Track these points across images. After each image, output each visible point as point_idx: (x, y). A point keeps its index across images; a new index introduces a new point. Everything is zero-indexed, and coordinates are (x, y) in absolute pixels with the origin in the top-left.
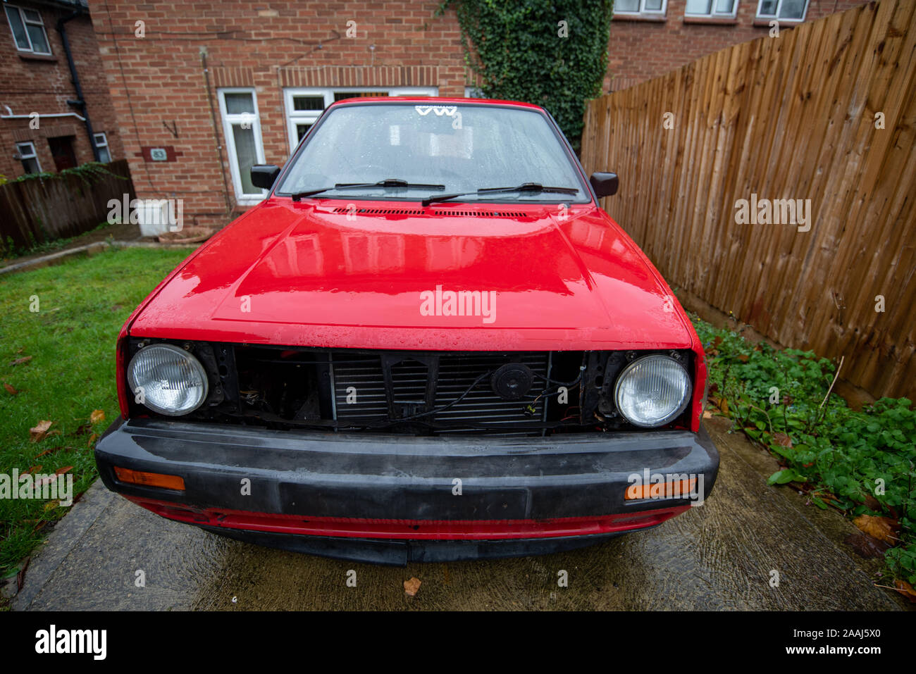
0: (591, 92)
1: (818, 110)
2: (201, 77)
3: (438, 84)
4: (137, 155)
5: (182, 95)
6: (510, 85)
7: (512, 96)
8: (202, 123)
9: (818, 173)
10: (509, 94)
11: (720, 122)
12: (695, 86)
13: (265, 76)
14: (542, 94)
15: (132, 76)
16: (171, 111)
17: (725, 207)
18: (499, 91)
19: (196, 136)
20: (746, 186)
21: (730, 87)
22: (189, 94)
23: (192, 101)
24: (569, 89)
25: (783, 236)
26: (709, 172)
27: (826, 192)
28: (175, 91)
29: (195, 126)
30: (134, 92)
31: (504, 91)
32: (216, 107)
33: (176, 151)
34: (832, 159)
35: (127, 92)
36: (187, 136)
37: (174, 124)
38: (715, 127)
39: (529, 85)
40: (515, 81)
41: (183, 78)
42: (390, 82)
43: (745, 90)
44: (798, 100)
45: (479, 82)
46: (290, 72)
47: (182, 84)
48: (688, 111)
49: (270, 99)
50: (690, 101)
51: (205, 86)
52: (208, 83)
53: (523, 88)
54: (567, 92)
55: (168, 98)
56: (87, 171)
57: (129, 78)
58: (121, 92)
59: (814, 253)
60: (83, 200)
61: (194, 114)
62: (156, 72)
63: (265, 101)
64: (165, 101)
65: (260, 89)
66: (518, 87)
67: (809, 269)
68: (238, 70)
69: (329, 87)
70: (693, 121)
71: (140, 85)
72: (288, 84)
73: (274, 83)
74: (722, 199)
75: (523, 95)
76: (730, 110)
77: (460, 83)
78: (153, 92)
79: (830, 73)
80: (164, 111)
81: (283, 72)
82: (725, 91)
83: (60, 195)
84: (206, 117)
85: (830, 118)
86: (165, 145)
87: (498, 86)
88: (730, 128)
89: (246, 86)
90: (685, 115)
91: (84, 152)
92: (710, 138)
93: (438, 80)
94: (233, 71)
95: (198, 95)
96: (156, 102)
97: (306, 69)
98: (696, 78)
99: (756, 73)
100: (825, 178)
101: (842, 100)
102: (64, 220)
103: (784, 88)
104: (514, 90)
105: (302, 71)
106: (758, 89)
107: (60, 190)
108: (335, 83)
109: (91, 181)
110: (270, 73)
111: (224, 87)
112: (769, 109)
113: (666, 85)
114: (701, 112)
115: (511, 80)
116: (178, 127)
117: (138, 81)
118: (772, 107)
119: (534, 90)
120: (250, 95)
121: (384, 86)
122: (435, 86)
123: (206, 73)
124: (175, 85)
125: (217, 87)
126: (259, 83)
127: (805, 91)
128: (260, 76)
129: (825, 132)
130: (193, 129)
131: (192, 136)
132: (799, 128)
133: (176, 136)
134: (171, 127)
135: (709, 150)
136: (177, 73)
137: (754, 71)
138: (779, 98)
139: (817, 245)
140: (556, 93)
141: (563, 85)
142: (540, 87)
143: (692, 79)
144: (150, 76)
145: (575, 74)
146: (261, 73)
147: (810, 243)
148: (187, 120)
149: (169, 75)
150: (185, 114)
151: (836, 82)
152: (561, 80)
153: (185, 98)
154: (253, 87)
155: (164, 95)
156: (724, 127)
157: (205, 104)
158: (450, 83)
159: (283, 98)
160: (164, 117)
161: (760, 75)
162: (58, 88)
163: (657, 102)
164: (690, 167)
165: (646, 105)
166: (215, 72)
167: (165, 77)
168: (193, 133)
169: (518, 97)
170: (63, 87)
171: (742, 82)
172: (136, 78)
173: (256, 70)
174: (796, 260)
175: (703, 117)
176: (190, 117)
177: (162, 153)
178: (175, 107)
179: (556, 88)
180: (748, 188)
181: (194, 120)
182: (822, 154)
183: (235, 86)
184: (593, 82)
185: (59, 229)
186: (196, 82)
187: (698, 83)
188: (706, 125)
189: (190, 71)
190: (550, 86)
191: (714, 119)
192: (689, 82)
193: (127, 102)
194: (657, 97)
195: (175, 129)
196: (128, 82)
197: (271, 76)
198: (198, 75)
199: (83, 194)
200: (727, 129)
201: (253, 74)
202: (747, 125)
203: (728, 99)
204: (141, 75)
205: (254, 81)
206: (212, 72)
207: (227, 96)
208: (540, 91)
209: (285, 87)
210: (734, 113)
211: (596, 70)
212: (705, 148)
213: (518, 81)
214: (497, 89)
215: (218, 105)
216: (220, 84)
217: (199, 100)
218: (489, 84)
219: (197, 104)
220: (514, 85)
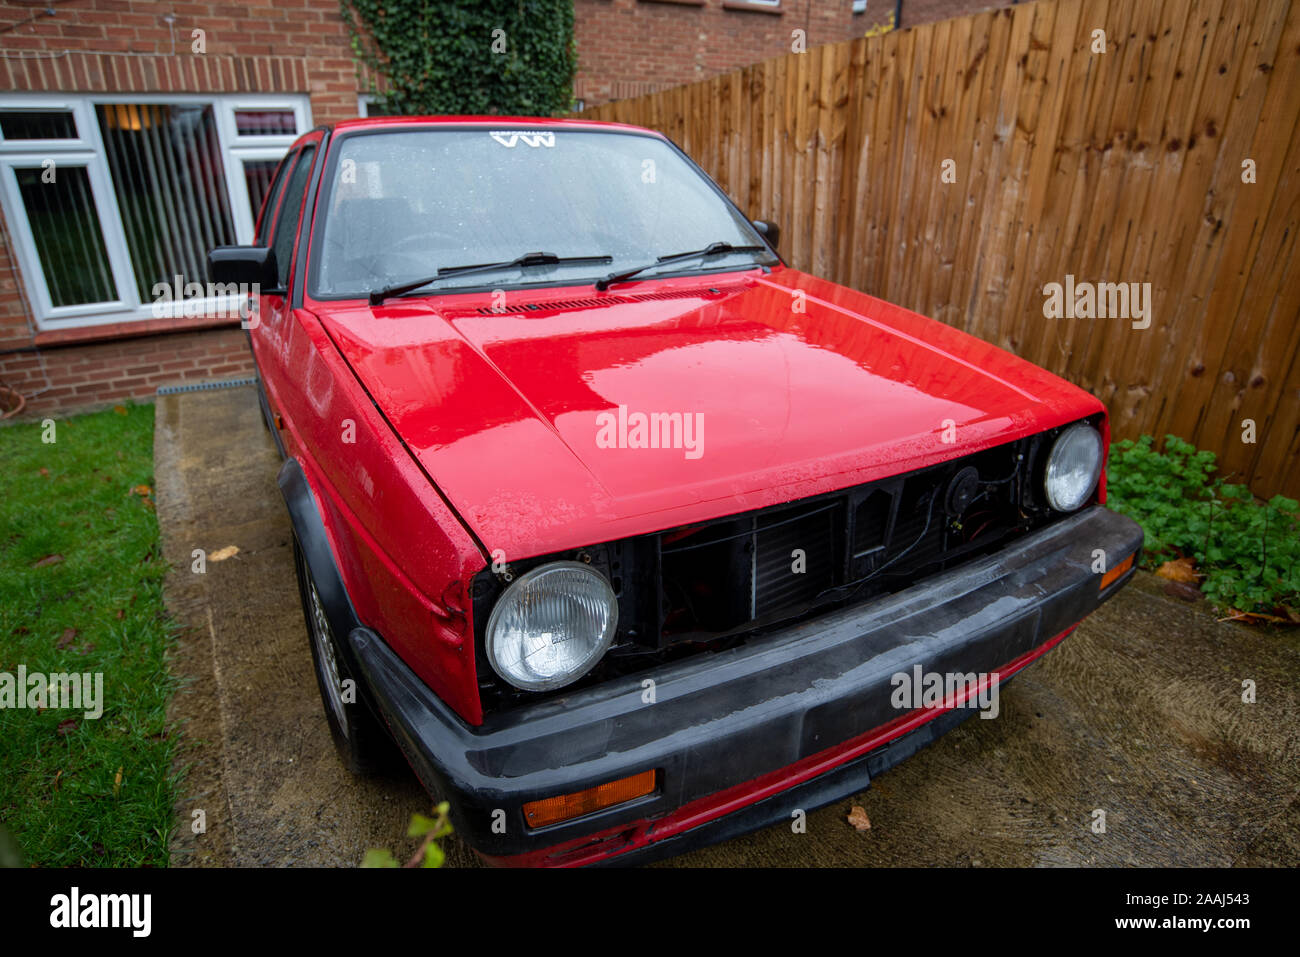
0: (559, 101)
1: (958, 129)
3: (308, 88)
6: (437, 91)
7: (442, 108)
9: (970, 204)
10: (436, 105)
11: (817, 144)
12: (766, 96)
14: (488, 105)
17: (842, 255)
18: (418, 101)
20: (870, 226)
21: (825, 98)
24: (528, 97)
25: (934, 284)
26: (808, 211)
27: (982, 226)
31: (428, 101)
34: (985, 187)
38: (809, 151)
39: (468, 91)
40: (445, 85)
43: (850, 103)
44: (928, 118)
45: (381, 84)
48: (760, 130)
50: (761, 116)
53: (458, 96)
54: (527, 102)
59: (980, 300)
66: (450, 94)
67: (976, 319)
69: (82, 92)
70: (771, 143)
74: (835, 245)
75: (459, 107)
76: (831, 128)
77: (348, 88)
79: (966, 86)
82: (820, 105)
85: (974, 138)
87: (416, 92)
88: (834, 152)
90: (756, 135)
92: (804, 167)
93: (308, 82)
97: (22, 56)
98: (768, 84)
99: (864, 82)
100: (978, 211)
101: (986, 118)
103: (907, 102)
104: (443, 98)
106: (870, 104)
108: (96, 84)
112: (890, 128)
113: (716, 93)
114: (784, 131)
115: (437, 83)
118: (893, 125)
119: (477, 99)
121: (203, 92)
122: (303, 92)
127: (937, 107)
129: (971, 156)
132: (935, 151)
135: (804, 181)
137: (860, 81)
138: (902, 114)
139: (982, 289)
140: (508, 103)
141: (518, 91)
142: (484, 94)
143: (761, 86)
145: (534, 73)
147: (972, 287)
151: (976, 98)
152: (516, 83)
156: (825, 150)
158: (330, 88)
161: (869, 84)
163: (702, 118)
164: (776, 206)
165: (681, 122)
169: (451, 109)
171: (845, 92)
174: (957, 310)
175: (789, 138)
179: (509, 95)
180: (874, 227)
182: (971, 181)
184: (560, 87)
187: (772, 92)
188: (795, 150)
190: (499, 92)
191: (808, 140)
192: (756, 90)
194: (701, 111)
200: (829, 153)
202: (859, 147)
203: (825, 116)
208: (486, 100)
210: (838, 131)
211: (563, 67)
212: (798, 179)
213: (450, 84)
214: (416, 97)
218: (398, 88)
220: (443, 91)
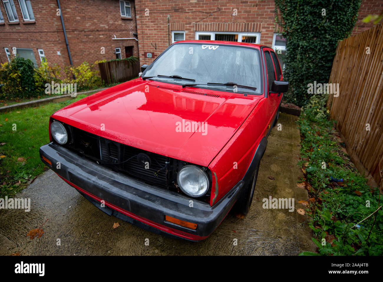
0: (343, 36)
2: (166, 27)
3: (261, 31)
4: (143, 55)
5: (159, 33)
6: (296, 32)
7: (296, 38)
8: (165, 44)
10: (295, 37)
12: (380, 36)
13: (189, 26)
14: (313, 37)
15: (145, 26)
16: (155, 39)
18: (290, 35)
19: (162, 49)
22: (162, 33)
23: (163, 36)
24: (329, 35)
28: (157, 32)
29: (162, 45)
30: (144, 32)
31: (293, 35)
32: (170, 38)
33: (155, 54)
35: (143, 32)
36: (159, 49)
37: (156, 44)
39: (307, 33)
40: (299, 31)
41: (161, 27)
42: (239, 30)
45: (281, 30)
46: (199, 25)
47: (160, 29)
49: (190, 36)
51: (168, 30)
52: (169, 29)
53: (303, 34)
54: (327, 36)
55: (155, 34)
56: (131, 59)
57: (144, 27)
58: (141, 32)
61: (162, 41)
62: (152, 25)
63: (188, 37)
64: (154, 35)
65: (187, 32)
66: (300, 33)
68: (180, 24)
69: (213, 31)
71: (146, 29)
72: (197, 30)
73: (192, 30)
75: (302, 37)
77: (271, 31)
78: (150, 32)
80: (153, 39)
81: (196, 25)
83: (122, 67)
84: (166, 42)
86: (152, 52)
87: (290, 33)
89: (182, 31)
91: (135, 52)
93: (261, 29)
94: (178, 24)
95: (165, 33)
96: (151, 36)
97: (205, 24)
102: (121, 76)
104: (298, 35)
105: (203, 25)
107: (122, 65)
108: (216, 30)
109: (132, 63)
110: (191, 25)
111: (174, 31)
114: (380, 52)
115: (297, 30)
116: (157, 45)
117: (146, 28)
119: (309, 35)
120: (183, 34)
121: (236, 32)
122: (259, 32)
123: (169, 25)
124: (157, 29)
125: (172, 31)
126: (187, 29)
128: (187, 27)
130: (162, 46)
131: (161, 49)
133: (156, 49)
134: (154, 45)
136: (159, 25)
140: (321, 37)
141: (326, 33)
142: (312, 34)
143: (380, 32)
144: (150, 26)
145: (334, 27)
146: (188, 25)
148: (160, 43)
149: (156, 26)
150: (160, 40)
152: (325, 30)
153: (161, 34)
154: (184, 31)
155: (154, 33)
157: (167, 37)
158: (267, 31)
159: (195, 35)
160: (153, 42)
163: (363, 44)
164: (369, 82)
165: (359, 46)
166: (172, 24)
167: (155, 27)
168: (161, 48)
169: (299, 38)
170: (133, 28)
172: (146, 27)
173: (186, 24)
176: (161, 42)
177: (149, 56)
178: (157, 38)
179: (322, 34)
181: (162, 43)
183: (178, 30)
184: (345, 31)
185: (119, 79)
186: (165, 28)
187: (382, 35)
189: (163, 24)
190: (318, 33)
192: (378, 34)
193: (142, 36)
195: (156, 46)
196: (143, 28)
197: (191, 27)
198: (165, 26)
199: (129, 67)
201: (185, 25)
204: (148, 26)
205: (185, 28)
206: (170, 25)
207: (175, 34)
208: (312, 35)
209: (196, 31)
211: (348, 24)
213: (301, 30)
214: (290, 34)
215: (171, 38)
216: (173, 30)
217: (165, 35)
218: (285, 31)
219: (164, 37)
220: (298, 32)
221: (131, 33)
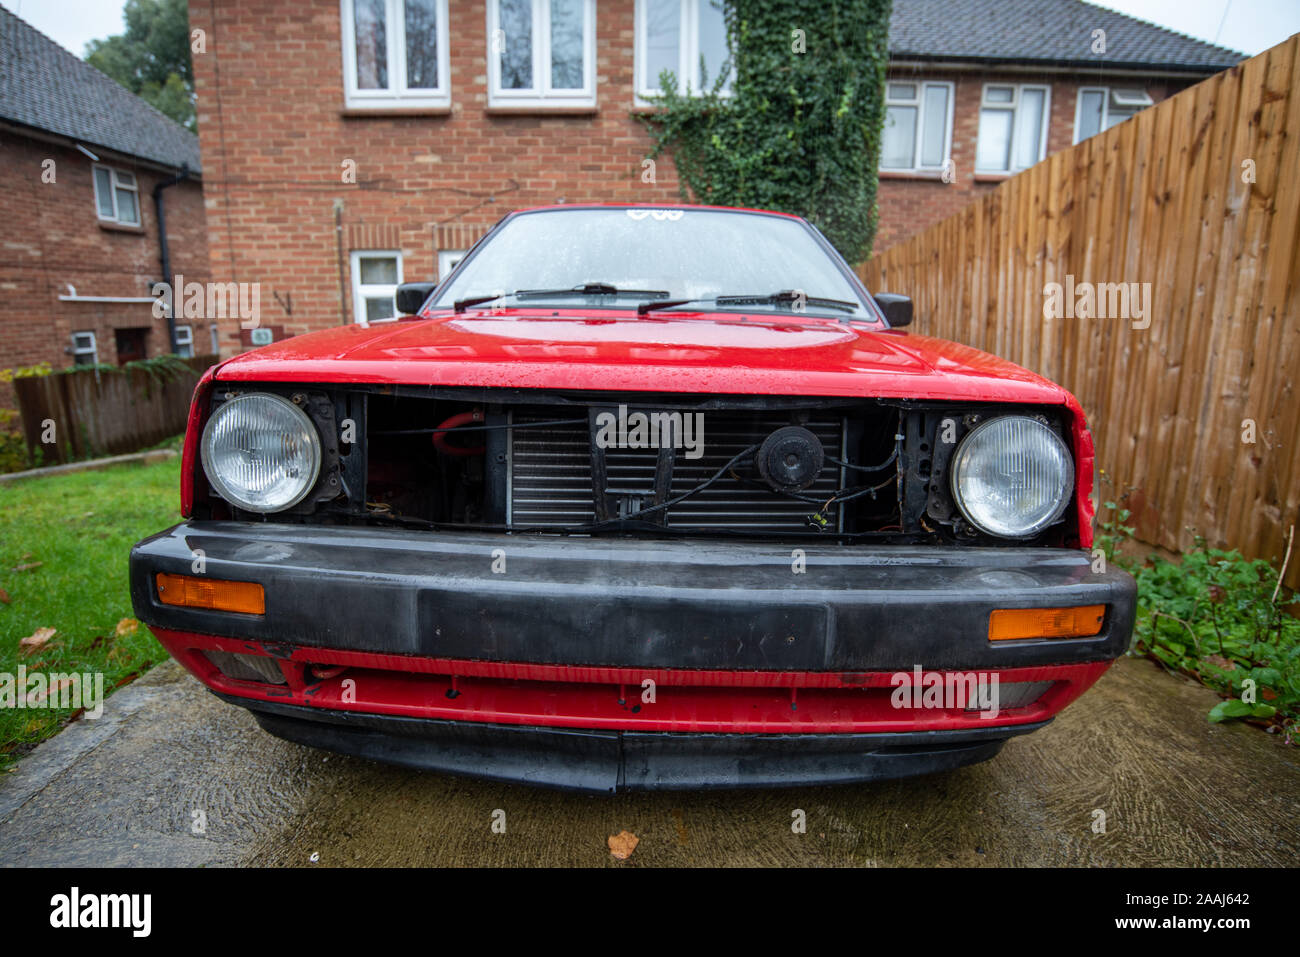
0: (856, 256)
1: (1184, 212)
2: (331, 237)
4: (232, 336)
5: (303, 259)
8: (325, 296)
9: (1199, 294)
11: (1045, 256)
12: (1003, 217)
13: (416, 236)
15: (241, 235)
16: (286, 279)
17: (1066, 368)
19: (316, 312)
20: (1093, 333)
21: (1053, 208)
22: (313, 258)
23: (316, 267)
25: (1159, 390)
26: (1036, 326)
27: (1215, 318)
28: (295, 254)
29: (316, 299)
30: (240, 255)
32: (346, 275)
33: (286, 331)
34: (1216, 271)
35: (233, 256)
36: (303, 312)
37: (288, 296)
38: (1038, 263)
41: (308, 237)
43: (1076, 208)
44: (1152, 206)
46: (450, 230)
47: (306, 246)
48: (997, 251)
49: (421, 266)
50: (998, 237)
51: (336, 248)
52: (340, 244)
55: (285, 262)
56: (161, 367)
57: (237, 238)
58: (225, 255)
59: (1212, 406)
60: (147, 405)
61: (316, 284)
62: (274, 230)
63: (413, 268)
64: (280, 266)
65: (408, 253)
67: (1208, 432)
68: (381, 228)
70: (1006, 262)
71: (249, 247)
72: (446, 245)
73: (428, 245)
74: (1061, 358)
76: (1058, 237)
78: (266, 254)
79: (1192, 163)
80: (277, 279)
81: (441, 231)
82: (1047, 214)
83: (119, 394)
84: (333, 288)
85: (1202, 218)
86: (273, 323)
88: (1060, 261)
89: (390, 249)
90: (993, 257)
91: (159, 350)
92: (1033, 279)
94: (374, 228)
95: (326, 259)
96: (269, 268)
97: (471, 227)
98: (1004, 205)
99: (1088, 183)
100: (1211, 299)
101: (1216, 193)
102: (117, 430)
103: (1130, 193)
105: (466, 230)
106: (1094, 203)
107: (120, 388)
109: (163, 379)
110: (423, 232)
111: (360, 249)
112: (1113, 224)
113: (962, 223)
114: (1017, 248)
116: (293, 300)
117: (249, 242)
118: (1117, 221)
120: (392, 261)
123: (340, 233)
124: (296, 246)
125: (352, 250)
126: (407, 245)
127: (1160, 192)
128: (409, 236)
129: (1199, 238)
130: (313, 304)
131: (311, 312)
132: (1160, 240)
133: (289, 312)
134: (284, 300)
135: (1033, 296)
136: (300, 232)
137: (1084, 183)
138: (1125, 206)
139: (1215, 393)
143: (999, 209)
144: (265, 235)
145: (834, 232)
146: (412, 233)
147: (1204, 392)
148: (306, 292)
149: (289, 234)
150: (304, 283)
151: (1202, 171)
153: (308, 263)
154: (398, 250)
155: (280, 260)
156: (1051, 260)
157: (334, 271)
159: (437, 263)
160: (276, 288)
161: (1093, 184)
162: (140, 267)
163: (952, 249)
164: (1009, 324)
165: (937, 256)
166: (351, 230)
167: (284, 237)
168: (313, 308)
170: (147, 265)
171: (1070, 198)
172: (247, 237)
173: (405, 228)
174: (1186, 422)
175: (1020, 253)
176: (311, 288)
177: (266, 334)
178: (292, 274)
180: (1097, 335)
181: (315, 291)
182: (1200, 267)
183: (375, 249)
184: (859, 245)
185: (109, 444)
186: (325, 243)
187: (1008, 212)
188: (1025, 264)
189: (319, 229)
191: (1036, 253)
192: (995, 213)
193: (229, 267)
194: (952, 242)
195: (289, 303)
196: (235, 242)
197: (424, 236)
198: (327, 233)
199: (149, 397)
200: (1055, 262)
201: (401, 233)
202: (1083, 251)
203: (1052, 224)
204: (254, 233)
205: (401, 242)
206: (346, 230)
207: (364, 262)
209: (442, 249)
210: (1063, 238)
211: (863, 228)
212: (1028, 293)
215: (350, 272)
216: (356, 246)
217: (326, 266)
219: (322, 271)
221: (138, 279)
